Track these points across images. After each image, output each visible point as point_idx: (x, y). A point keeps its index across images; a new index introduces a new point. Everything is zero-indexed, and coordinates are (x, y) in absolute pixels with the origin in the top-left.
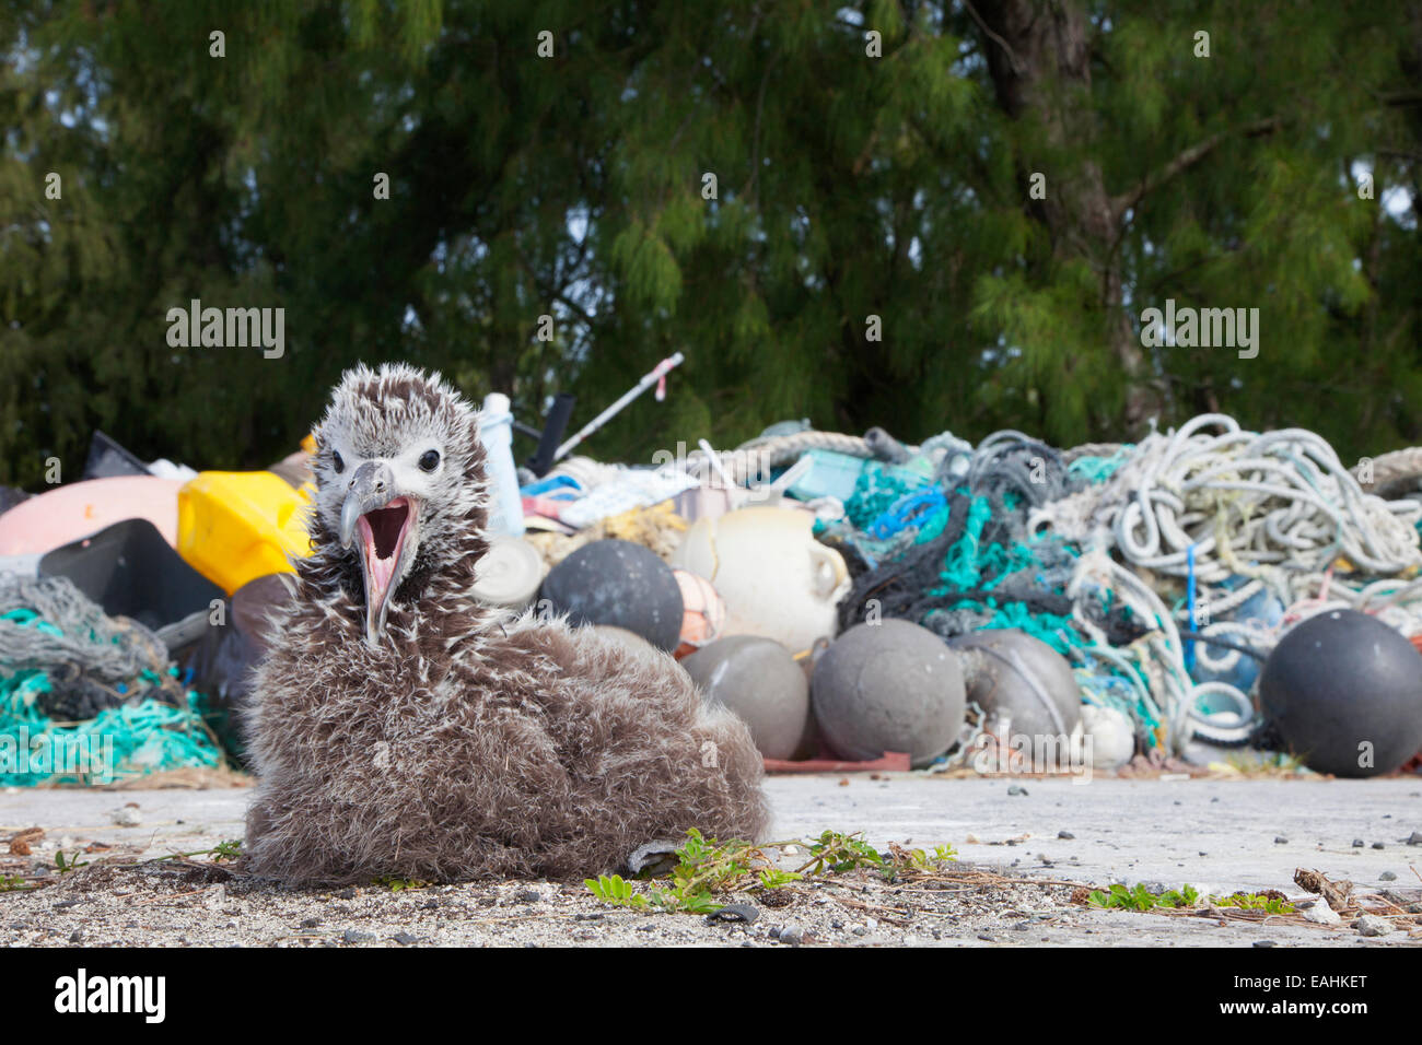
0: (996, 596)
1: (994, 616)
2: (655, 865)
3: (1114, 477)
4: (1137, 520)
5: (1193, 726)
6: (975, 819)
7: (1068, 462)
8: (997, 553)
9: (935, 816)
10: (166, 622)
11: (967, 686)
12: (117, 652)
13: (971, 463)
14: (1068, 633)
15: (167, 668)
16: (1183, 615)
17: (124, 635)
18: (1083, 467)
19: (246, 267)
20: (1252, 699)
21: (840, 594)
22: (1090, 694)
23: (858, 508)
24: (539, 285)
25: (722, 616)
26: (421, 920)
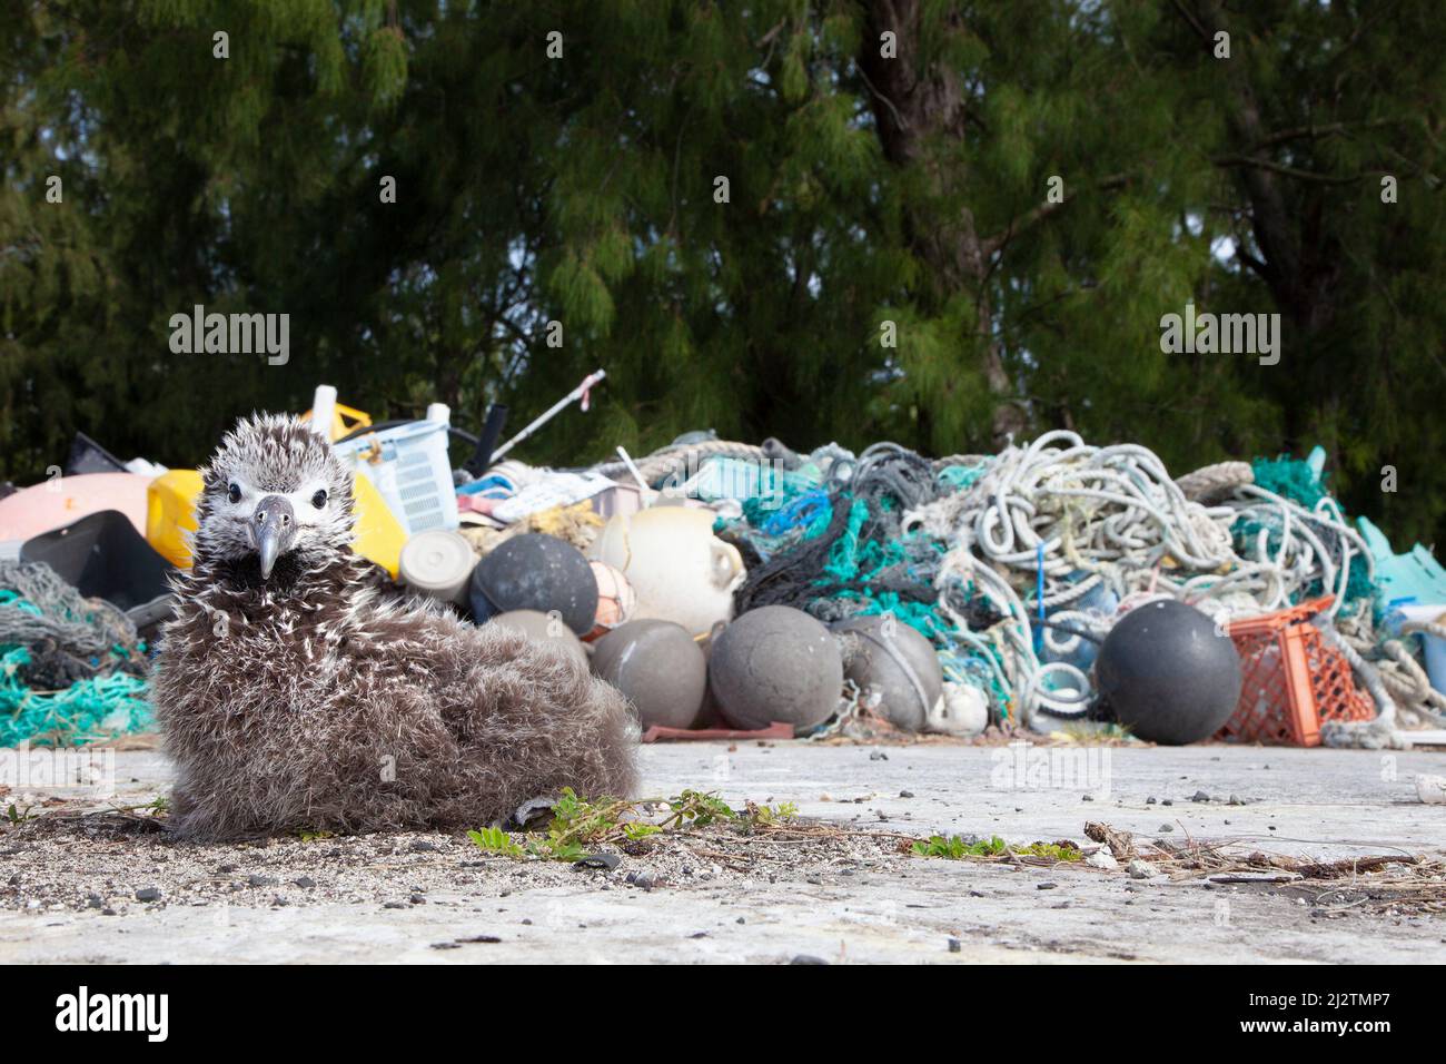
0: (873, 586)
1: (870, 604)
2: (537, 819)
3: (976, 484)
4: (995, 521)
5: (1039, 700)
6: (835, 779)
7: (938, 470)
8: (873, 549)
9: (801, 778)
10: (136, 602)
11: (845, 666)
12: (90, 629)
13: (854, 470)
14: (933, 619)
15: (136, 643)
16: (1033, 604)
17: (97, 614)
18: (950, 474)
19: (220, 286)
20: (1090, 677)
21: (736, 584)
22: (951, 672)
23: (755, 507)
24: (482, 307)
25: (632, 602)
26: (324, 866)
